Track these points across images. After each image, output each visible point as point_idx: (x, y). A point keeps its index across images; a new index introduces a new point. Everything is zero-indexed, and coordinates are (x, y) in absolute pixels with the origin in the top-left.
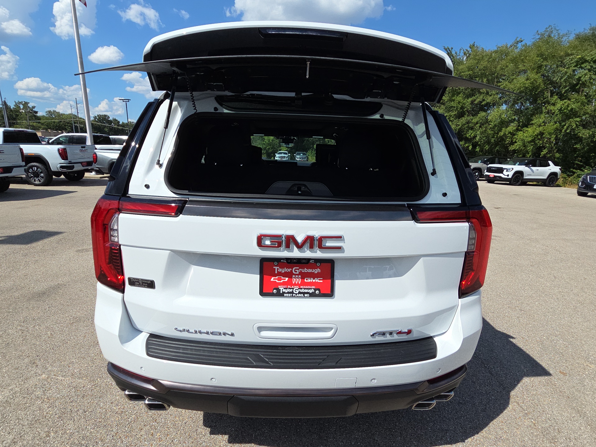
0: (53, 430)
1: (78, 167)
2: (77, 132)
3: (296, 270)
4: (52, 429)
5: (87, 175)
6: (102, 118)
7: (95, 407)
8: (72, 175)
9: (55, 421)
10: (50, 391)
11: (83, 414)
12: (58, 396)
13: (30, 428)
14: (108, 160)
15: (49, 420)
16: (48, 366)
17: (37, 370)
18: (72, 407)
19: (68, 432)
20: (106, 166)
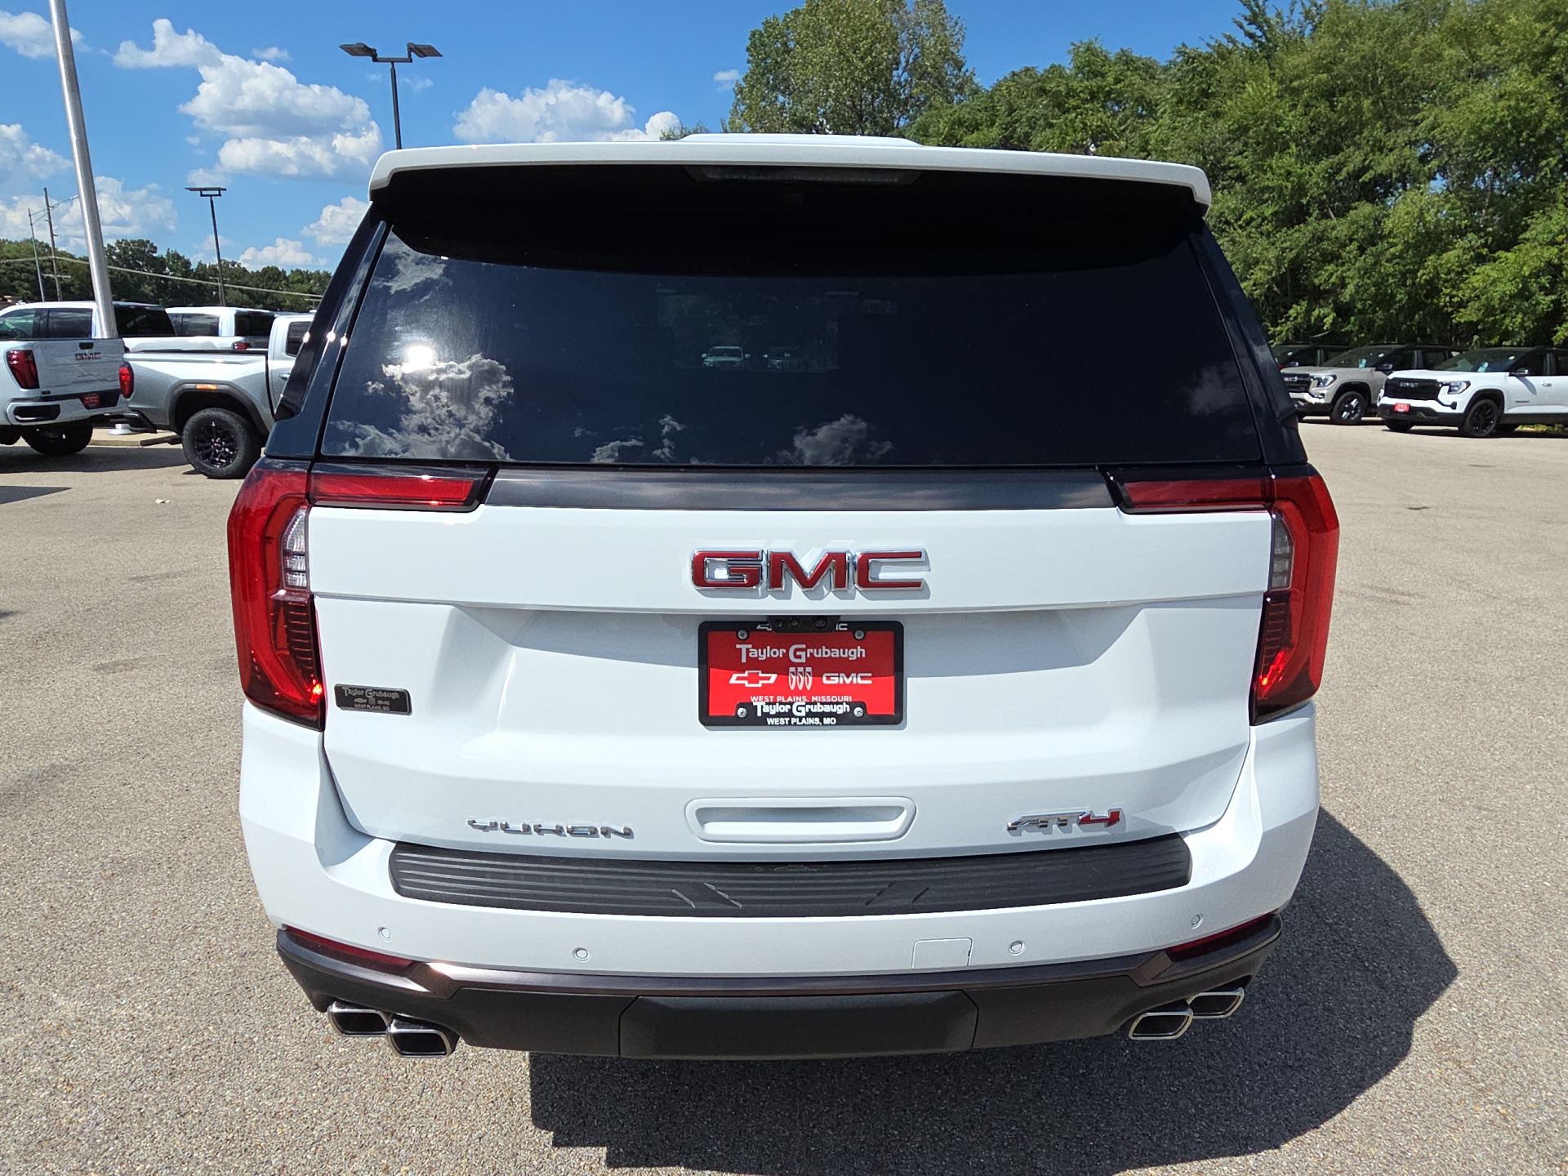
0: (93, 1164)
1: (71, 412)
2: (52, 297)
3: (798, 653)
4: (89, 1162)
5: (99, 435)
6: (131, 250)
7: (210, 1101)
8: (51, 435)
9: (98, 1141)
10: (72, 1064)
11: (178, 1120)
12: (97, 1074)
13: (26, 1161)
14: (169, 386)
15: (79, 1140)
16: (55, 995)
17: (23, 1006)
18: (142, 1102)
19: (138, 1169)
20: (164, 404)
